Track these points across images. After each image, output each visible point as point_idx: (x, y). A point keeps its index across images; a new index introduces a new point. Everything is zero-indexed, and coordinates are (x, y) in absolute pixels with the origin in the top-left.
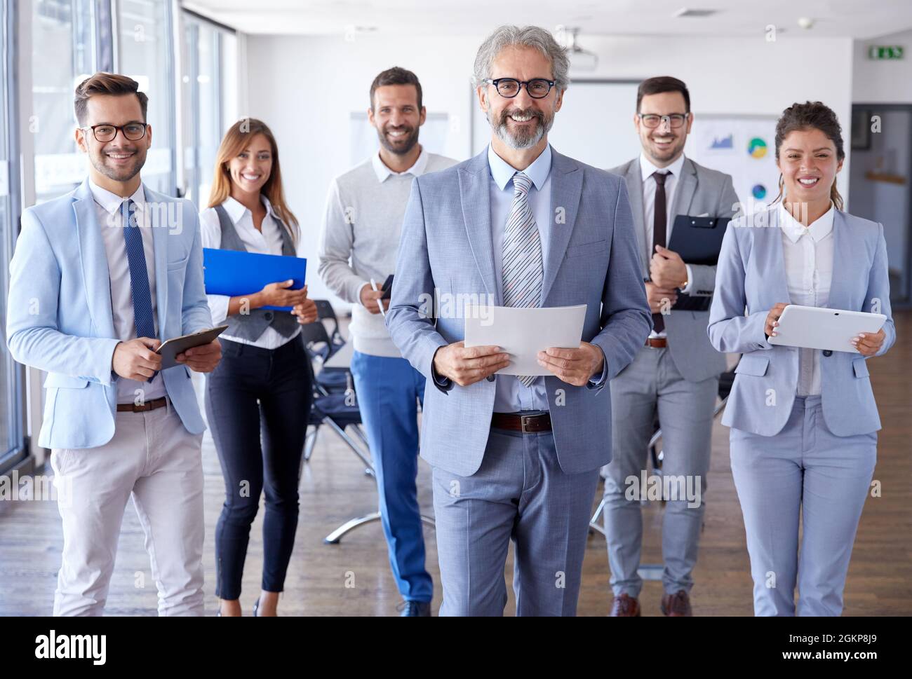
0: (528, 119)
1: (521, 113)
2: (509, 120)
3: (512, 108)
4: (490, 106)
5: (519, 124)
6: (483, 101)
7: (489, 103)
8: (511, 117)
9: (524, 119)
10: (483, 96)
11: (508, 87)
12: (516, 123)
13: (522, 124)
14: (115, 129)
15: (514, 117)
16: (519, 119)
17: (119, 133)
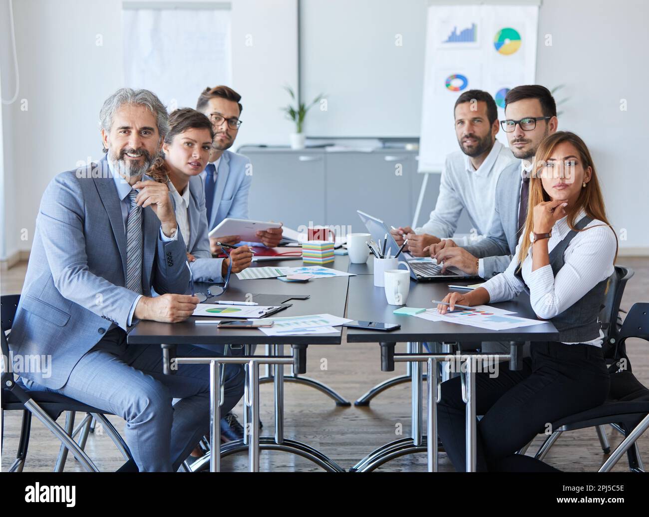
0: (138, 156)
1: (134, 152)
2: (126, 156)
3: (128, 148)
4: (111, 145)
5: (132, 159)
6: (106, 140)
7: (111, 143)
8: (126, 154)
9: (135, 156)
10: (106, 137)
11: (125, 132)
12: (130, 158)
13: (134, 159)
15: (128, 154)
16: (132, 155)
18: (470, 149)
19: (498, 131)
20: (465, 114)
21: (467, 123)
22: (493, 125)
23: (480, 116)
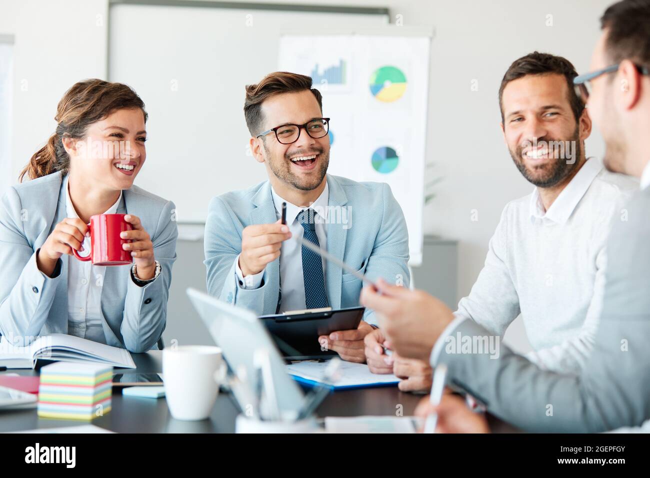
14: (297, 129)
17: (303, 131)
18: (540, 171)
19: (590, 131)
20: (527, 101)
21: (530, 118)
22: (580, 119)
23: (557, 103)
